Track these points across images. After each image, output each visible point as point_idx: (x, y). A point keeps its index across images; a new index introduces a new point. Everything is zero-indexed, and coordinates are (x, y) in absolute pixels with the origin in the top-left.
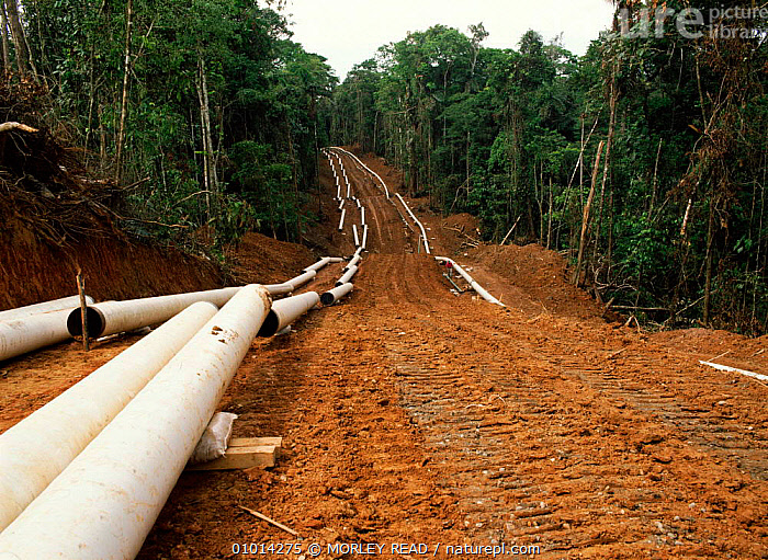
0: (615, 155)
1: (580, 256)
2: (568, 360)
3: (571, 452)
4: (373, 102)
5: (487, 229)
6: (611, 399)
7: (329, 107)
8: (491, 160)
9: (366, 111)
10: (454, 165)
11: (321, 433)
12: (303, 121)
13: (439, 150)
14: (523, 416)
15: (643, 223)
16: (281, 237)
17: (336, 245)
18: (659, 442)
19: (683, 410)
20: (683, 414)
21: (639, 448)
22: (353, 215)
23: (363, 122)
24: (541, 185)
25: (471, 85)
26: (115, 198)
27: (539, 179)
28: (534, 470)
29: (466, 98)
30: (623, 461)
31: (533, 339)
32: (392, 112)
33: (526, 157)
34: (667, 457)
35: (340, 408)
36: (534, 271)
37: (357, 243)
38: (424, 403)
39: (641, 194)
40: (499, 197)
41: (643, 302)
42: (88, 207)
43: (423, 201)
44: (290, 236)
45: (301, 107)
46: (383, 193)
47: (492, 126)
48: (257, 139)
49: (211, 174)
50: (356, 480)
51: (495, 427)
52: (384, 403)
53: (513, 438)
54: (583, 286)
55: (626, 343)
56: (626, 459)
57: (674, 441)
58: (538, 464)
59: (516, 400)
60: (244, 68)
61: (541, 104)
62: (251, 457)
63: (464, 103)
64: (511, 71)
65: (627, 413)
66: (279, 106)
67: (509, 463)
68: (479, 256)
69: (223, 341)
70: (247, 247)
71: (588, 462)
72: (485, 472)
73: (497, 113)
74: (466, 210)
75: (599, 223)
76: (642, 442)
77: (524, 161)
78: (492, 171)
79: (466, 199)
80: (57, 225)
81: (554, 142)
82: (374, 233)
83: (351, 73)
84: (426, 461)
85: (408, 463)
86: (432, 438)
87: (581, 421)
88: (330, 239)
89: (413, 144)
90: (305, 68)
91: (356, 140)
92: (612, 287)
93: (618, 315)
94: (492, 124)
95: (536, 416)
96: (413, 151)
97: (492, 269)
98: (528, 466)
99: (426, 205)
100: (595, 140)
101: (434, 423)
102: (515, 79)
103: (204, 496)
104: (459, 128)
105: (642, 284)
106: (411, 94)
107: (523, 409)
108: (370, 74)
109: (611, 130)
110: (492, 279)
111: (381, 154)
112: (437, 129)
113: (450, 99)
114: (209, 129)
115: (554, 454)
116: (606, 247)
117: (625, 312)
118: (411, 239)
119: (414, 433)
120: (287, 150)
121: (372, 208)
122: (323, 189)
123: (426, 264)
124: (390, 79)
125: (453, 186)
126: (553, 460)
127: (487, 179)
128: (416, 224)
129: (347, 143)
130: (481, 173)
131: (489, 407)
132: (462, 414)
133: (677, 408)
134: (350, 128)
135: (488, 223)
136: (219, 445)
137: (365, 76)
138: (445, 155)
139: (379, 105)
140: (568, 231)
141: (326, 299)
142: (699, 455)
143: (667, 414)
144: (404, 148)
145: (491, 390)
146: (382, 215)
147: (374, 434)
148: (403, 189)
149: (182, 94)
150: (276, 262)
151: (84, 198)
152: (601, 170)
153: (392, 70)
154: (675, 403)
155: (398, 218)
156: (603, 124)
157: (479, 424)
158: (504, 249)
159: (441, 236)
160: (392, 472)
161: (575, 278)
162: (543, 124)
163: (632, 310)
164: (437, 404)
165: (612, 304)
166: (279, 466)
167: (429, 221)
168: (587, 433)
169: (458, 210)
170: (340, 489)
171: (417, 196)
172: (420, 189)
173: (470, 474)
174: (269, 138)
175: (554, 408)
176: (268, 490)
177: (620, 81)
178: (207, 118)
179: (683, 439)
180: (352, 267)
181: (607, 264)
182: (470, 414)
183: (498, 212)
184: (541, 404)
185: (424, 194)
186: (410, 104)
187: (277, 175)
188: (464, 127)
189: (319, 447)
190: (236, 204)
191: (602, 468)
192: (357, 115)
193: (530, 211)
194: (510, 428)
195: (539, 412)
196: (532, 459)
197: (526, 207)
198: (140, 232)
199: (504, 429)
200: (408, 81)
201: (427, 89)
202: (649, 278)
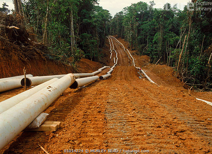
0: (190, 40)
1: (178, 69)
2: (164, 101)
3: (152, 133)
4: (122, 23)
5: (152, 60)
6: (172, 115)
7: (109, 24)
8: (154, 40)
9: (120, 26)
10: (143, 42)
11: (76, 120)
12: (101, 28)
13: (139, 37)
14: (141, 119)
15: (198, 59)
16: (93, 60)
17: (109, 63)
18: (183, 132)
19: (195, 120)
20: (195, 122)
21: (175, 134)
22: (114, 55)
23: (118, 29)
24: (168, 48)
25: (149, 19)
26: (43, 48)
27: (167, 46)
28: (137, 139)
29: (148, 22)
30: (168, 138)
31: (155, 93)
32: (127, 26)
33: (164, 40)
34: (184, 138)
35: (86, 112)
36: (164, 72)
37: (115, 63)
38: (112, 112)
39: (198, 51)
40: (156, 51)
41: (196, 83)
42: (35, 50)
43: (134, 51)
44: (96, 60)
45: (101, 24)
46: (123, 49)
47: (155, 31)
48: (88, 33)
49: (73, 42)
50: (80, 138)
51: (131, 123)
52: (99, 112)
53: (135, 126)
54: (178, 78)
55: (184, 96)
56: (170, 137)
57: (189, 132)
58: (139, 137)
59: (141, 114)
60: (85, 13)
61: (169, 24)
62: (49, 128)
63: (147, 24)
64: (161, 15)
65: (175, 120)
66: (94, 24)
67: (130, 136)
68: (149, 67)
69: (50, 91)
70: (83, 63)
71: (156, 138)
72: (121, 138)
73: (156, 27)
74: (146, 54)
75: (184, 59)
76: (177, 132)
77: (163, 41)
78: (154, 43)
79: (146, 51)
80: (25, 55)
81: (172, 36)
82: (120, 60)
83: (116, 15)
84: (104, 133)
85: (98, 133)
86: (109, 125)
87: (159, 122)
88: (107, 61)
89: (132, 35)
90: (103, 14)
91: (116, 34)
92: (187, 78)
93: (188, 86)
94: (155, 30)
95: (145, 119)
96: (132, 37)
97: (152, 71)
98: (136, 137)
99: (135, 53)
100: (184, 35)
101: (112, 120)
102: (162, 17)
103: (31, 140)
104: (145, 31)
105: (196, 77)
106: (132, 21)
107: (141, 117)
108: (121, 16)
109: (189, 32)
110: (152, 74)
111: (123, 38)
112: (139, 31)
113: (143, 23)
114: (73, 30)
115: (146, 134)
116: (186, 66)
117: (190, 85)
118: (130, 62)
119: (104, 122)
120: (96, 36)
121: (119, 53)
122: (106, 47)
123: (133, 69)
124: (126, 17)
125: (143, 48)
126: (145, 136)
127: (152, 46)
128: (132, 58)
129: (114, 35)
130: (151, 44)
131: (131, 115)
132: (122, 117)
133: (193, 120)
134: (115, 30)
135: (152, 58)
136: (38, 124)
137: (119, 16)
138: (141, 39)
139: (123, 24)
140: (175, 61)
141: (101, 78)
142: (196, 138)
143: (189, 122)
144: (129, 36)
145: (134, 110)
146: (122, 55)
147: (92, 122)
148: (129, 48)
149: (64, 20)
150: (91, 67)
151: (34, 48)
152: (185, 44)
153: (127, 14)
154: (193, 118)
155: (127, 56)
156: (187, 31)
157: (126, 121)
158: (156, 66)
159: (139, 62)
160: (92, 135)
161: (176, 75)
162: (170, 30)
163: (192, 85)
164: (116, 113)
165: (186, 83)
166: (58, 131)
167: (135, 57)
168: (159, 127)
169: (144, 54)
170: (72, 141)
171: (132, 50)
172: (133, 48)
173: (116, 139)
174: (91, 33)
175: (152, 117)
176: (51, 139)
177: (193, 17)
178: (73, 27)
179: (192, 131)
180: (112, 69)
181: (186, 71)
182: (124, 117)
183: (155, 55)
184: (148, 115)
185: (134, 50)
186: (132, 24)
187: (93, 43)
188: (147, 31)
189: (73, 125)
190: (78, 51)
191: (160, 140)
192: (117, 27)
193: (164, 55)
194: (135, 123)
195: (147, 118)
196: (138, 135)
197: (163, 54)
198: (50, 57)
199: (133, 123)
200: (131, 17)
201: (136, 20)
202: (198, 76)
